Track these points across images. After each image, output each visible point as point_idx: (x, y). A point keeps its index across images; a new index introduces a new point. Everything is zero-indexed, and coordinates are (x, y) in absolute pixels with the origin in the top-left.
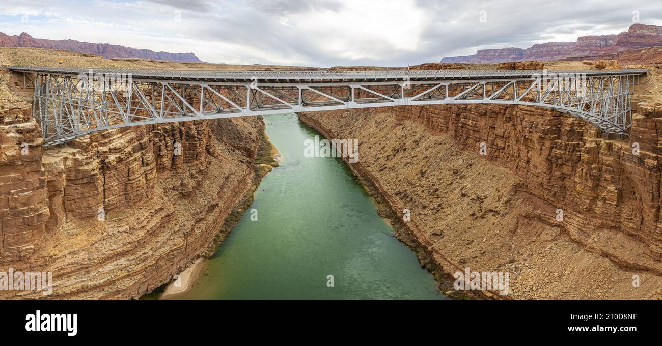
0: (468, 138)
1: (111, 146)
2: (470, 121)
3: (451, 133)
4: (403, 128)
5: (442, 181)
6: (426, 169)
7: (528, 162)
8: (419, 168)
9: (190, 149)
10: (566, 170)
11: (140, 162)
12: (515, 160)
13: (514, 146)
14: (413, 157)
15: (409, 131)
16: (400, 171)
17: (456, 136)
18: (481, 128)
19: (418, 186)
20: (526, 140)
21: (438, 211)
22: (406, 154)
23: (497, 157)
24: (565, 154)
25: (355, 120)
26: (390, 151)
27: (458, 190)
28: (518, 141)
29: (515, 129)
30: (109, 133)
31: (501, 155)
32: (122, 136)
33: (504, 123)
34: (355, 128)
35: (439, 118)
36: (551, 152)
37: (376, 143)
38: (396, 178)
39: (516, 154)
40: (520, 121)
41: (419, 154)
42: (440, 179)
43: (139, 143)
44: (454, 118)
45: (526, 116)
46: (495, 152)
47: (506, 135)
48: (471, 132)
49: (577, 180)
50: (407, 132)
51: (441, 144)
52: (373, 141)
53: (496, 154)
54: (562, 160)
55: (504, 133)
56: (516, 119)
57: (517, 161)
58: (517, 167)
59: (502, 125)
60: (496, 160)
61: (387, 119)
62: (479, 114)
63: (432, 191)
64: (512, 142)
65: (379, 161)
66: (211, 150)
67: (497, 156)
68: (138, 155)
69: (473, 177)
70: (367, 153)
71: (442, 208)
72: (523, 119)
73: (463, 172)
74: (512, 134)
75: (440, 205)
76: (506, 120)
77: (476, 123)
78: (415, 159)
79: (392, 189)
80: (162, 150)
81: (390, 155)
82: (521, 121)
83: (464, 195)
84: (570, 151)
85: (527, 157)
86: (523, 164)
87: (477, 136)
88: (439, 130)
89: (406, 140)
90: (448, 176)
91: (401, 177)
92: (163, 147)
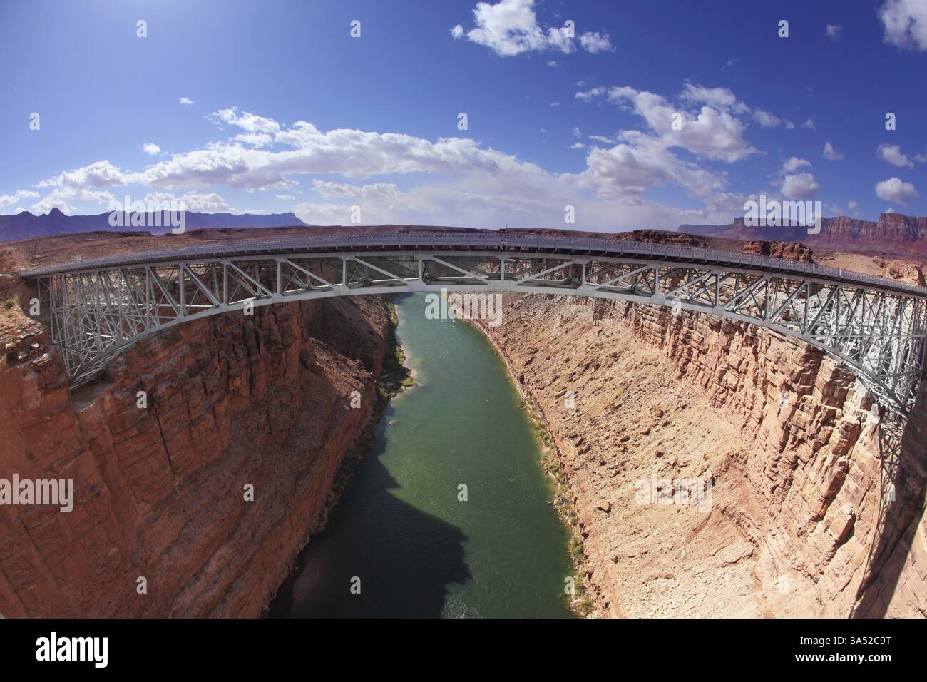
0: (689, 360)
1: (158, 371)
2: (696, 333)
3: (668, 348)
4: (600, 332)
5: (636, 426)
6: (621, 402)
7: (760, 421)
8: (610, 398)
9: (273, 362)
10: (804, 451)
11: (202, 391)
12: (745, 413)
13: (749, 389)
14: (606, 380)
15: (608, 337)
16: (584, 400)
17: (673, 355)
18: (710, 349)
19: (602, 428)
20: (766, 382)
21: (618, 472)
22: (598, 373)
23: (723, 401)
24: (811, 423)
25: (531, 314)
26: (575, 366)
27: (654, 444)
28: (755, 381)
29: (756, 360)
30: (151, 350)
31: (729, 400)
32: (170, 353)
33: (742, 346)
34: (531, 325)
35: (652, 321)
36: (793, 413)
37: (558, 352)
38: (577, 411)
39: (749, 404)
40: (764, 348)
41: (616, 377)
42: (635, 422)
43: (197, 361)
44: (674, 325)
45: (774, 340)
46: (722, 392)
47: (742, 368)
48: (695, 351)
49: (812, 475)
50: (603, 338)
51: (650, 364)
52: (553, 348)
53: (722, 396)
54: (804, 433)
55: (740, 363)
56: (760, 341)
57: (747, 415)
58: (744, 426)
59: (739, 349)
60: (720, 407)
61: (578, 314)
62: (710, 324)
63: (619, 438)
64: (748, 381)
65: (558, 382)
66: (309, 362)
67: (723, 399)
68: (198, 379)
69: (680, 427)
70: (542, 368)
71: (624, 470)
72: (769, 345)
73: (669, 416)
74: (750, 369)
75: (623, 464)
76: (746, 342)
77: (703, 339)
78: (608, 383)
79: (567, 428)
80: (232, 367)
81: (574, 374)
82: (767, 348)
83: (659, 455)
84: (820, 420)
85: (762, 412)
86: (753, 423)
87: (703, 361)
88: (651, 341)
89: (600, 352)
90: (647, 419)
91: (583, 409)
92: (233, 362)
